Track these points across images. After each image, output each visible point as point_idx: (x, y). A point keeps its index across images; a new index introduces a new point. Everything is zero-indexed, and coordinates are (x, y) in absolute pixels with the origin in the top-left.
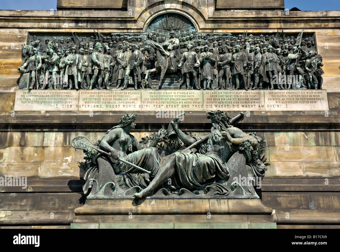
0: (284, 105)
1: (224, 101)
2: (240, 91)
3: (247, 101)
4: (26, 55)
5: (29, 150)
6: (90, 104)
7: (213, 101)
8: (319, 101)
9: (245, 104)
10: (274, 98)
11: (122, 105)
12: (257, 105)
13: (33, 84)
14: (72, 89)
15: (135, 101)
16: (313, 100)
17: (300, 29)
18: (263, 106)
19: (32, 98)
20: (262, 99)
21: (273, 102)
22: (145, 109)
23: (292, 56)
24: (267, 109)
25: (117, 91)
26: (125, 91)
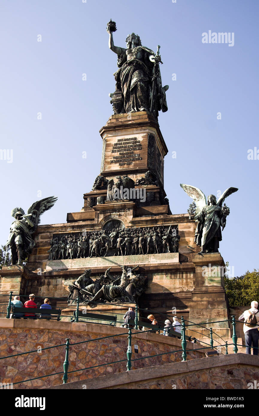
0: (159, 261)
1: (133, 260)
2: (140, 255)
3: (143, 260)
4: (52, 244)
5: (51, 286)
6: (76, 265)
7: (128, 260)
8: (175, 258)
9: (142, 261)
10: (155, 258)
11: (89, 265)
12: (147, 261)
13: (54, 258)
14: (69, 259)
15: (95, 263)
16: (172, 257)
17: (171, 224)
18: (150, 262)
19: (53, 264)
20: (150, 258)
21: (154, 260)
22: (99, 266)
23: (165, 237)
24: (151, 263)
25: (88, 258)
26: (91, 258)
